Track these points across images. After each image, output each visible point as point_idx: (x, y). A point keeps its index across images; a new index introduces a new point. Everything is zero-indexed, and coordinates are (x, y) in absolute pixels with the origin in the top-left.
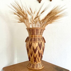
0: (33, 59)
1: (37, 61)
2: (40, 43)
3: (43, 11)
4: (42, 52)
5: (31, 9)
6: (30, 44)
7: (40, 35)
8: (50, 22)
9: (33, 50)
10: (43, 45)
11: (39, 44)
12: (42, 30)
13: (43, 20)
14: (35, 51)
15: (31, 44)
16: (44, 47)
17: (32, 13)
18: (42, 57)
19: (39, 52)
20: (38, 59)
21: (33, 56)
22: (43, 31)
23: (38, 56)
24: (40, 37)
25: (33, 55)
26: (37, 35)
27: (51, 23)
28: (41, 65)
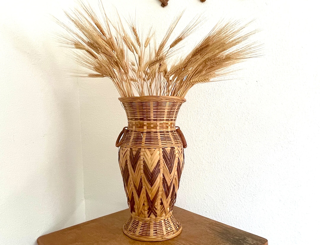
0: (146, 204)
1: (158, 212)
2: (168, 150)
3: (179, 40)
4: (174, 180)
5: (134, 30)
6: (134, 153)
7: (170, 122)
8: (202, 78)
9: (143, 175)
10: (177, 155)
11: (164, 152)
12: (174, 105)
13: (179, 70)
14: (151, 178)
15: (138, 152)
16: (181, 163)
17: (139, 44)
18: (174, 196)
19: (164, 179)
20: (162, 204)
21: (143, 195)
22: (179, 108)
23: (160, 193)
24: (169, 130)
25: (143, 190)
26: (158, 123)
27: (205, 80)
28: (172, 224)
